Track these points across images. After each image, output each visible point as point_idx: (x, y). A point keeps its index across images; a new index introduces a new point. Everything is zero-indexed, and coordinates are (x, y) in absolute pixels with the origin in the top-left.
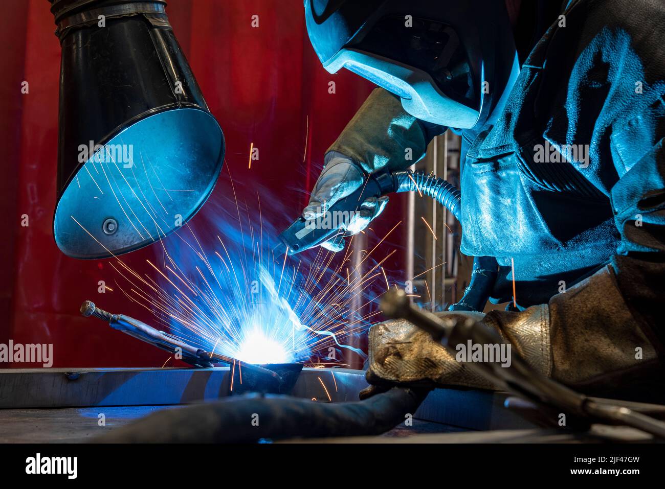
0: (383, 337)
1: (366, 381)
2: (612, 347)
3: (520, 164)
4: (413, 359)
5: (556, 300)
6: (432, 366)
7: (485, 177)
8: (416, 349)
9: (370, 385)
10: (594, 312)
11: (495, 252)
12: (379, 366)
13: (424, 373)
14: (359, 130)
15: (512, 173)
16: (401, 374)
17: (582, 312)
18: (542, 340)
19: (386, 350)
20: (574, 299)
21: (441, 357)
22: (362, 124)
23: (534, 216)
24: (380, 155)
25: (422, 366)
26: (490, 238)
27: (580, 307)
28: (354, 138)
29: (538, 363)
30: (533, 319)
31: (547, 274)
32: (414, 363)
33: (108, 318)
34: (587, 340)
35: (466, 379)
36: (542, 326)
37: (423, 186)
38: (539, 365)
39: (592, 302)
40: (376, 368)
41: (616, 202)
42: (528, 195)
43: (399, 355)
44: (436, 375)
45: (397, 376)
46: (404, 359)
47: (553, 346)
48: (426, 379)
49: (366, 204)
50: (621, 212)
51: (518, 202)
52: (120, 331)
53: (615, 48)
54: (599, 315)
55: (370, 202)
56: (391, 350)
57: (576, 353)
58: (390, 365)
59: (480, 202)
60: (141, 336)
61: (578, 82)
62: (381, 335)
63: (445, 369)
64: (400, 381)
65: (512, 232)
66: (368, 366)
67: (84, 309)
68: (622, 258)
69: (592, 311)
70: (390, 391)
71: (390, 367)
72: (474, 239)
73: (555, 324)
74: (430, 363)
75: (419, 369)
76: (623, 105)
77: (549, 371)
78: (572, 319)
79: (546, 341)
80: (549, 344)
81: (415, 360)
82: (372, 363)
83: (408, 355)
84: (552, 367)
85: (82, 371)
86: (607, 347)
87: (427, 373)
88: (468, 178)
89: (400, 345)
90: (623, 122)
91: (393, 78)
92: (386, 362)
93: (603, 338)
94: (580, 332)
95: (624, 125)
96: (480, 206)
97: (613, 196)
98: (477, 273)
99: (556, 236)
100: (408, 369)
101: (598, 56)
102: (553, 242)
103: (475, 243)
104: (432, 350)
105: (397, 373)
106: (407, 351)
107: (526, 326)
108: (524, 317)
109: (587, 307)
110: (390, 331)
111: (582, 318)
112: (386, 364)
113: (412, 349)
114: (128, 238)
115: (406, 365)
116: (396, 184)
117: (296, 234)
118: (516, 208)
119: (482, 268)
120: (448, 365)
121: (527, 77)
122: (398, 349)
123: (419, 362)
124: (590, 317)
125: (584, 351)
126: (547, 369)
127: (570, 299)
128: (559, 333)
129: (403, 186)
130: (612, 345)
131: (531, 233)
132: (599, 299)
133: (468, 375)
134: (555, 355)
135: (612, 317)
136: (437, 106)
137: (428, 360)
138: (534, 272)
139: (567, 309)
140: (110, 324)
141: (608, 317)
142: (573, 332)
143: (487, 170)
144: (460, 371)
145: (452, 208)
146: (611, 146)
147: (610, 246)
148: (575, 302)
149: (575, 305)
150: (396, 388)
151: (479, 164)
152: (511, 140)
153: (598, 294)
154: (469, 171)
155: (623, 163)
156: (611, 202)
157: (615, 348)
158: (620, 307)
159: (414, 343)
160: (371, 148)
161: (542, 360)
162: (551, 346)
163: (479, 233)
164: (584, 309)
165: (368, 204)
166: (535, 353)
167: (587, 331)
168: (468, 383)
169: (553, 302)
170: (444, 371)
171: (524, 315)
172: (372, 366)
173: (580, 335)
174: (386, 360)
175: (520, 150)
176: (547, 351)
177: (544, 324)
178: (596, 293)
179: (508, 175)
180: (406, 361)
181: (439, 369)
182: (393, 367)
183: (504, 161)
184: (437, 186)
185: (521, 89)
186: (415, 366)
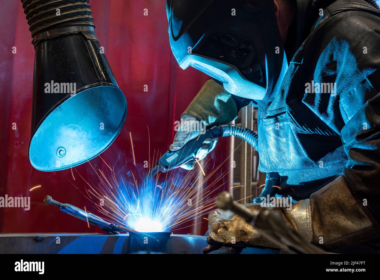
0: (217, 218)
1: (207, 243)
2: (346, 221)
3: (290, 118)
4: (234, 230)
5: (313, 197)
6: (244, 234)
7: (271, 126)
8: (235, 225)
9: (209, 245)
10: (335, 202)
11: (277, 169)
12: (214, 234)
13: (240, 238)
14: (199, 102)
15: (286, 123)
16: (227, 239)
17: (328, 201)
18: (307, 220)
19: (219, 225)
20: (323, 195)
21: (250, 229)
22: (201, 99)
23: (299, 147)
24: (211, 115)
25: (239, 234)
26: (275, 161)
27: (327, 199)
28: (196, 107)
29: (305, 233)
30: (302, 208)
31: (307, 181)
32: (234, 232)
33: (59, 206)
34: (332, 218)
35: (264, 242)
36: (307, 212)
37: (237, 132)
38: (306, 234)
39: (334, 196)
40: (213, 236)
41: (344, 137)
42: (295, 135)
43: (226, 228)
44: (247, 239)
45: (225, 240)
46: (229, 230)
47: (313, 222)
48: (241, 242)
49: (205, 142)
50: (347, 142)
51: (290, 140)
52: (66, 213)
53: (341, 51)
54: (338, 203)
55: (208, 140)
56: (221, 225)
57: (326, 225)
58: (220, 234)
59: (268, 140)
60: (78, 216)
61: (321, 71)
62: (215, 216)
63: (252, 236)
64: (226, 243)
65: (286, 157)
66: (208, 234)
67: (46, 200)
68: (349, 170)
69: (334, 201)
70: (221, 249)
71: (221, 235)
72: (266, 163)
73: (314, 210)
74: (243, 233)
75: (237, 236)
76: (346, 82)
77: (311, 237)
78: (323, 206)
79: (309, 221)
80: (311, 222)
81: (235, 231)
82: (210, 232)
83: (231, 228)
84: (313, 235)
85: (45, 236)
86: (344, 221)
87: (241, 238)
88: (262, 128)
89: (226, 222)
90: (346, 92)
91: (217, 69)
92: (218, 232)
93: (341, 216)
94: (327, 213)
95: (346, 94)
96: (268, 143)
97: (342, 134)
98: (269, 180)
99: (311, 158)
100: (231, 236)
101: (331, 57)
102: (310, 162)
103: (266, 165)
104: (245, 225)
105: (225, 238)
106: (231, 226)
107: (298, 212)
108: (296, 207)
109: (331, 198)
110: (220, 214)
111: (328, 205)
112: (218, 233)
113: (233, 224)
114: (71, 159)
115: (230, 233)
116: (222, 132)
117: (167, 160)
118: (288, 143)
119: (271, 177)
120: (254, 234)
121: (293, 68)
122: (225, 224)
123: (237, 232)
124: (333, 204)
125: (331, 224)
126: (310, 236)
127: (321, 195)
128: (316, 215)
129: (226, 133)
130: (346, 219)
131: (297, 157)
132: (338, 194)
133: (265, 240)
134: (315, 228)
135: (345, 203)
136: (242, 85)
137: (242, 231)
138: (300, 180)
139: (319, 200)
140: (61, 209)
141: (343, 204)
142: (324, 213)
143: (272, 122)
144: (261, 237)
145: (254, 144)
146: (340, 106)
147: (342, 163)
148: (324, 196)
149: (324, 198)
150: (224, 247)
151: (267, 119)
152: (285, 105)
153: (337, 191)
154: (262, 124)
155: (347, 116)
156: (341, 138)
157: (348, 221)
158: (350, 197)
159: (235, 221)
160: (206, 112)
161: (307, 231)
162: (312, 223)
163: (268, 159)
164: (329, 200)
165: (206, 142)
166: (303, 227)
167: (331, 212)
168: (265, 245)
169: (312, 198)
170: (251, 237)
171: (296, 205)
172: (210, 234)
173: (328, 215)
174: (219, 230)
175: (289, 109)
176: (310, 226)
177: (308, 210)
178: (335, 191)
179: (283, 124)
180: (230, 232)
181: (248, 236)
182: (223, 234)
183: (281, 117)
184: (245, 132)
185: (289, 75)
186: (235, 234)
